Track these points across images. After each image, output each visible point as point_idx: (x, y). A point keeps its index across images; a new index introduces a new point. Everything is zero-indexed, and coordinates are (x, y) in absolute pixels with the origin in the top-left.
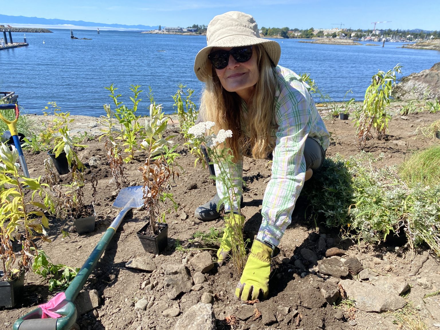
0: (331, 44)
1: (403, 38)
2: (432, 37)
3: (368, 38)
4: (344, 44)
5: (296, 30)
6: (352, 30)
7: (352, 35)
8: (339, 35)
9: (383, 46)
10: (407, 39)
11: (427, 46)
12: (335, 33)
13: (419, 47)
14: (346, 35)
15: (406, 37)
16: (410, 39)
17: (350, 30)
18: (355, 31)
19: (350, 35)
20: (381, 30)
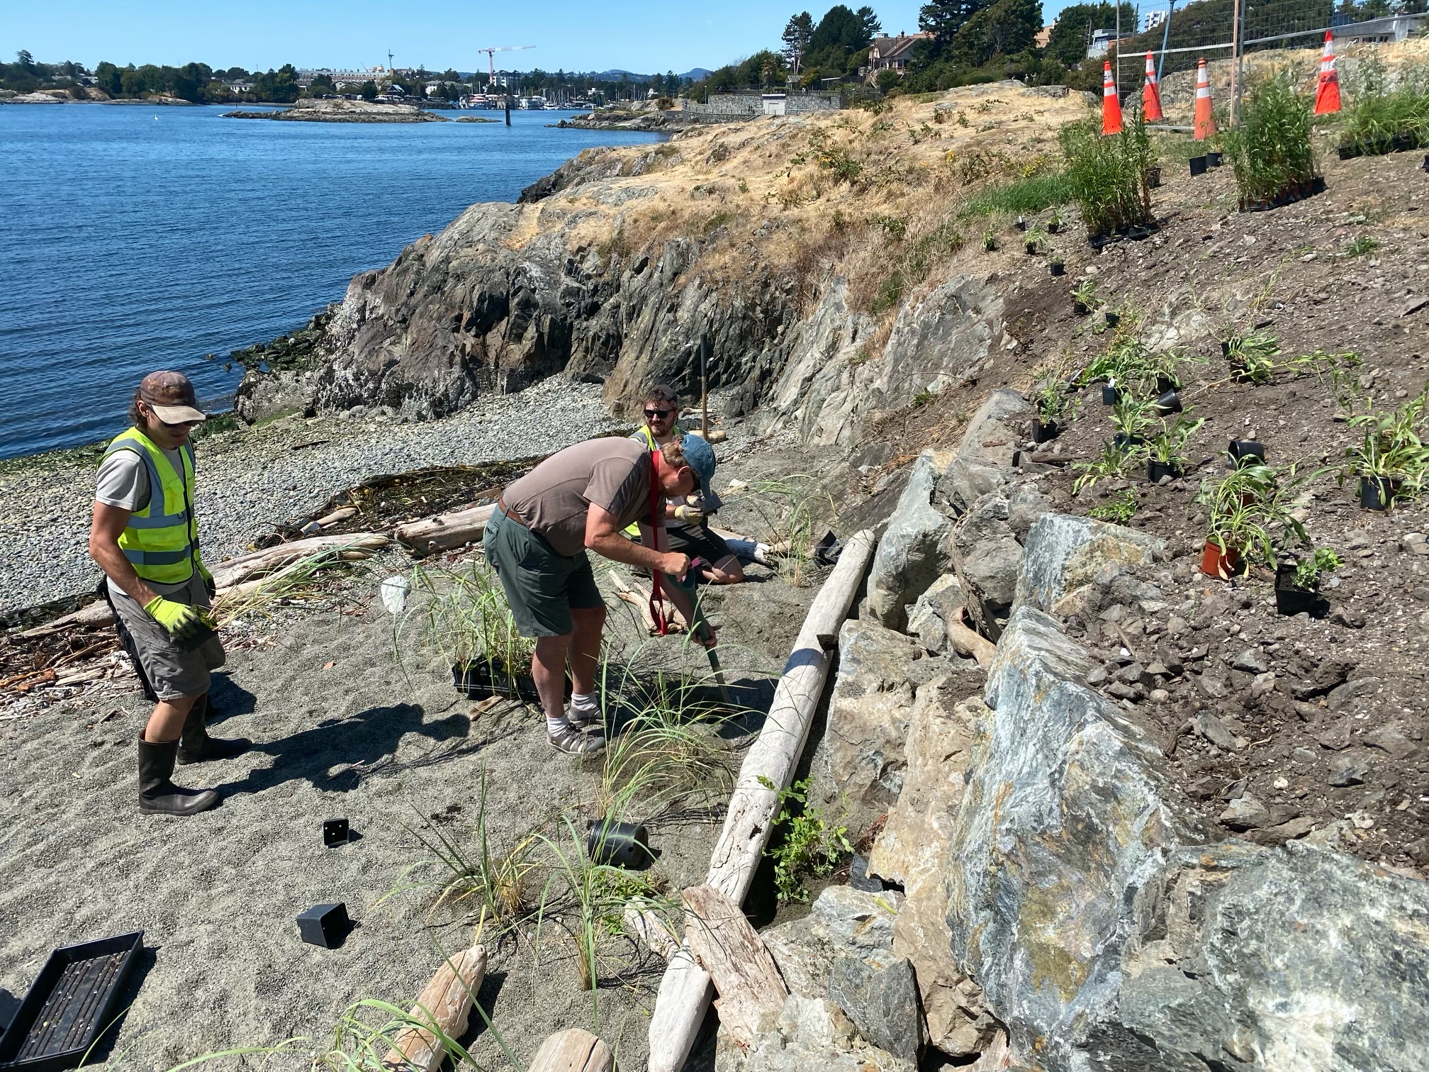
0: (340, 121)
1: (578, 99)
2: (651, 92)
3: (477, 98)
4: (386, 118)
5: (237, 73)
6: (429, 73)
7: (429, 90)
8: (384, 89)
9: (508, 123)
10: (590, 101)
11: (626, 119)
12: (371, 83)
13: (605, 123)
14: (408, 89)
15: (585, 95)
16: (598, 101)
17: (421, 73)
18: (439, 76)
19: (423, 88)
20: (515, 74)
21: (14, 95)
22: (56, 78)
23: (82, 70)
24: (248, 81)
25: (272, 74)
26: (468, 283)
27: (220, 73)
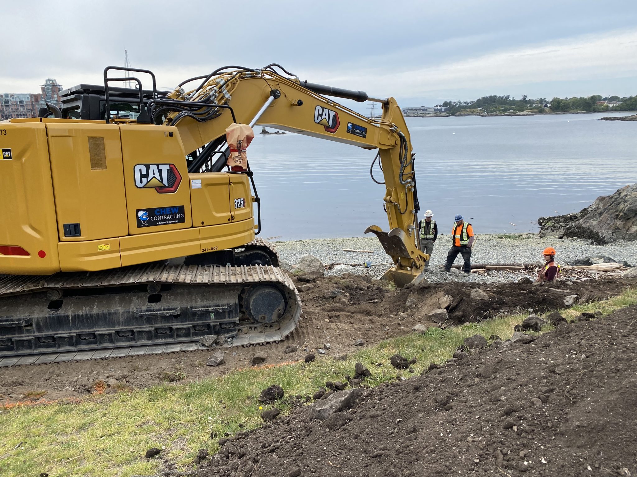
21: (516, 113)
22: (534, 105)
23: (545, 101)
24: (618, 102)
25: (631, 98)
26: (626, 204)
27: (605, 99)
